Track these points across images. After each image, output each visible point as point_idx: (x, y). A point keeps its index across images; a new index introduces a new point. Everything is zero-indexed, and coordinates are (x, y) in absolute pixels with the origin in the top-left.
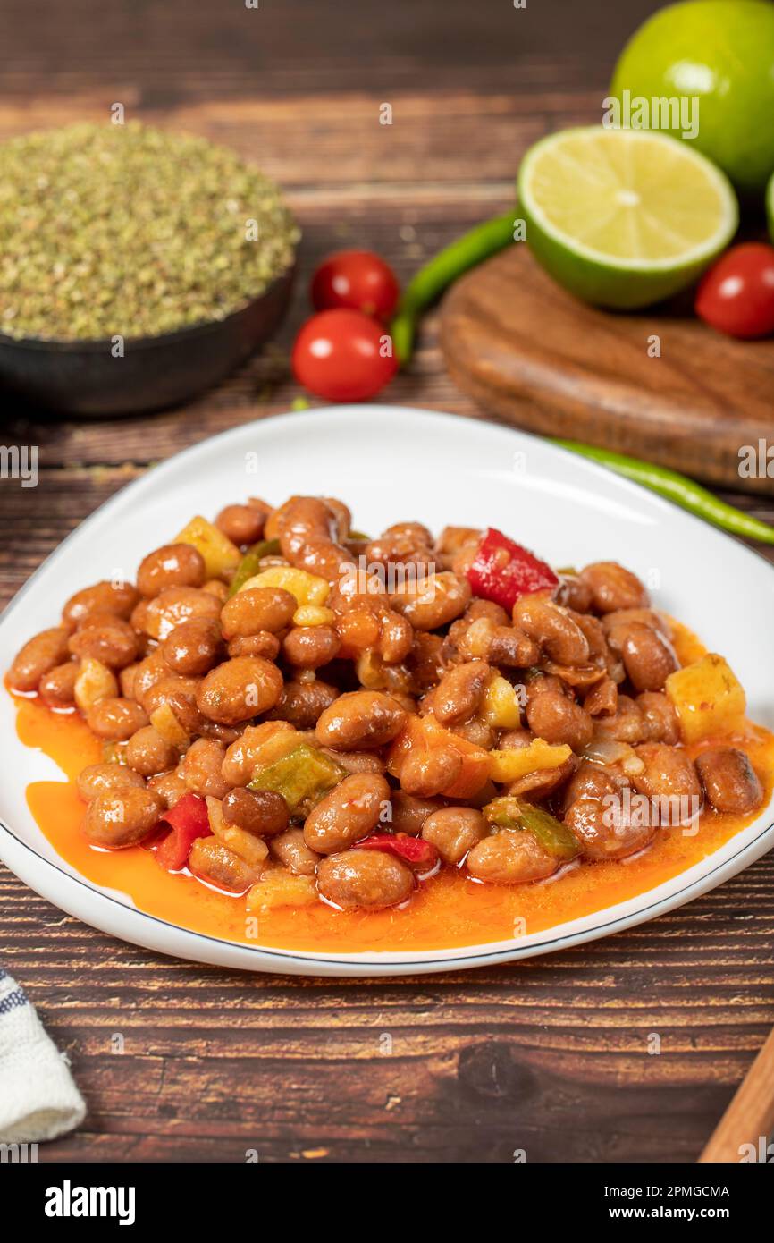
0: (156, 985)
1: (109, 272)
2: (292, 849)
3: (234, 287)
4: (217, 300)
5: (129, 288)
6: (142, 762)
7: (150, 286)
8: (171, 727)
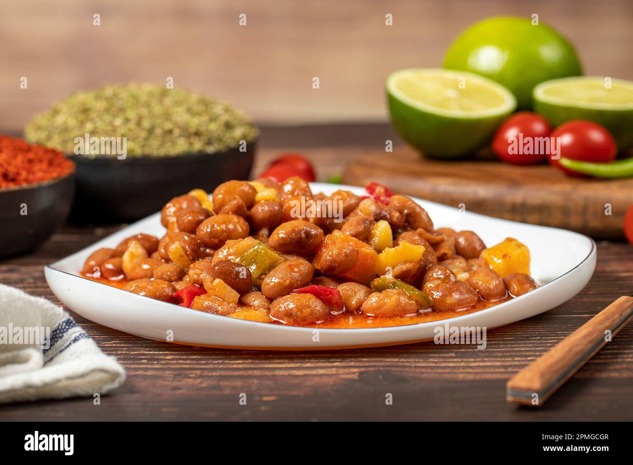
0: (170, 357)
1: (146, 124)
2: (255, 299)
3: (220, 140)
4: (209, 143)
5: (158, 131)
6: (163, 275)
7: (170, 132)
8: (181, 256)
